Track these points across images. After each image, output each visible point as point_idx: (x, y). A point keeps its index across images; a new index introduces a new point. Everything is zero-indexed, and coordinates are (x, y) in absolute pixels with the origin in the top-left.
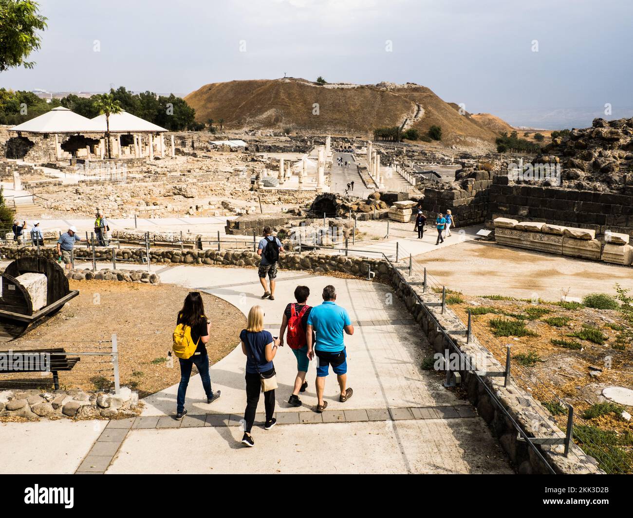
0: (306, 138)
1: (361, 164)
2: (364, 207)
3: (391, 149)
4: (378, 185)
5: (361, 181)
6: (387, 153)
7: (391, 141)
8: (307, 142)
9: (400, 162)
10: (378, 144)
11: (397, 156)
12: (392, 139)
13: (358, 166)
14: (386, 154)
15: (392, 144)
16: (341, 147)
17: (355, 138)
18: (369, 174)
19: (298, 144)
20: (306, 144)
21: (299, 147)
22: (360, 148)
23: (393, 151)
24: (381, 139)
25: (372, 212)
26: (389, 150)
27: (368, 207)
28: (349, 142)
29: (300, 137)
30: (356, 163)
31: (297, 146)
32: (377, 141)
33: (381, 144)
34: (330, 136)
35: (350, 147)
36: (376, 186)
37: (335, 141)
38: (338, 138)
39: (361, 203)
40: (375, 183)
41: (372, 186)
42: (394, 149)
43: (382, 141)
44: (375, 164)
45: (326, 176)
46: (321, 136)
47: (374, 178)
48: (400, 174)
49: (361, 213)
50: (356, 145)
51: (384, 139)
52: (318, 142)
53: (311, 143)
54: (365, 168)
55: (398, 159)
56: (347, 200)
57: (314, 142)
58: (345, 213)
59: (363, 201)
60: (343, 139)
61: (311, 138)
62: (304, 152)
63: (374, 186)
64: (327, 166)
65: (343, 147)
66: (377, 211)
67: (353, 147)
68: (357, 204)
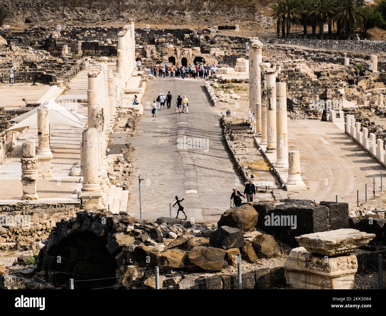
0: (56, 35)
1: (233, 114)
2: (204, 254)
3: (331, 61)
4: (284, 177)
5: (230, 168)
6: (318, 74)
7: (330, 36)
8: (60, 49)
9: (360, 101)
10: (289, 45)
11: (351, 82)
12: (335, 28)
13: (222, 121)
14: (314, 78)
15: (336, 46)
16: (172, 60)
17: (214, 31)
18: (256, 146)
19: (32, 55)
20: (59, 55)
21: (32, 65)
22: (230, 61)
23: (337, 67)
24: (300, 29)
25: (232, 270)
26: (323, 66)
27: (218, 252)
28: (197, 42)
29: (38, 32)
30: (218, 111)
31: (25, 63)
32: (286, 36)
33: (300, 48)
34: (132, 27)
35: (198, 60)
36: (279, 181)
37: (152, 42)
38: (160, 33)
39: (195, 240)
40: (274, 174)
41: (265, 184)
42: (342, 62)
43: (304, 37)
44: (273, 113)
45: (113, 157)
46: (107, 26)
47: (272, 157)
48: (355, 142)
49: (196, 276)
50: (219, 52)
51: (310, 29)
52: (96, 46)
53: (74, 50)
54: (246, 125)
55: (354, 91)
56: (153, 233)
57: (84, 46)
58: (144, 278)
59: (203, 235)
60: (179, 34)
61: (74, 34)
62: (47, 80)
63: (271, 183)
64: (123, 122)
65: (178, 61)
66: (246, 267)
67: (209, 60)
68: (185, 246)
